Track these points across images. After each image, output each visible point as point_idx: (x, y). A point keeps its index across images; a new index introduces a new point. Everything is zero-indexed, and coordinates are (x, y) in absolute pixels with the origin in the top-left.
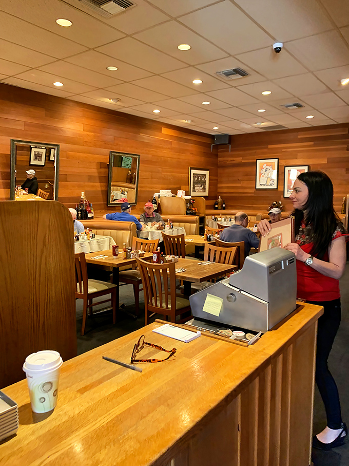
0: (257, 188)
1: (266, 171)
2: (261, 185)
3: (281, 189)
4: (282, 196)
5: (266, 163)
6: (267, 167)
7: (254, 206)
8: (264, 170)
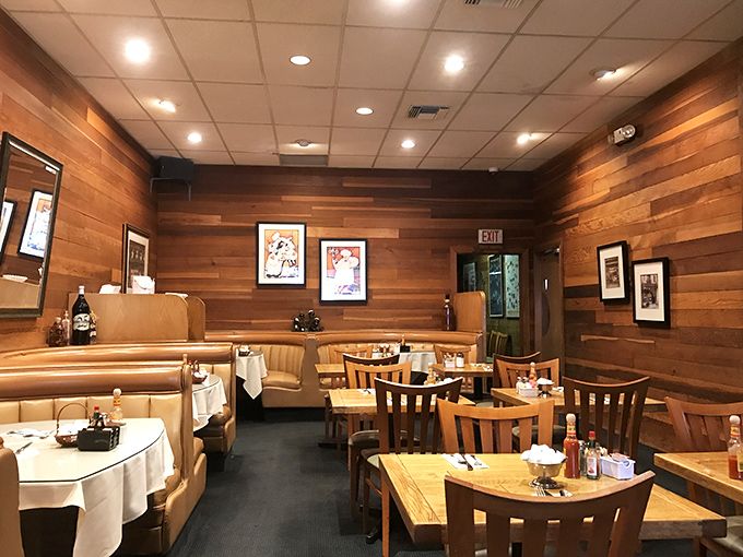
0: (260, 282)
1: (280, 247)
2: (269, 276)
3: (313, 285)
4: (316, 301)
5: (278, 231)
6: (283, 239)
7: (253, 321)
8: (276, 245)
